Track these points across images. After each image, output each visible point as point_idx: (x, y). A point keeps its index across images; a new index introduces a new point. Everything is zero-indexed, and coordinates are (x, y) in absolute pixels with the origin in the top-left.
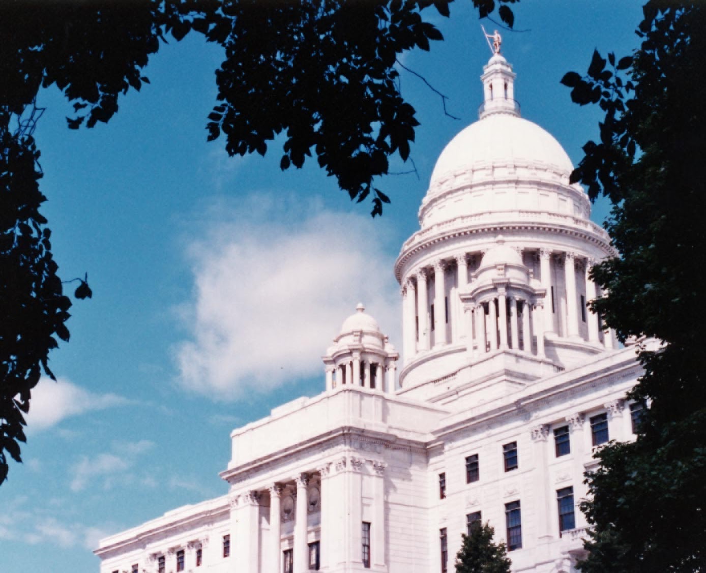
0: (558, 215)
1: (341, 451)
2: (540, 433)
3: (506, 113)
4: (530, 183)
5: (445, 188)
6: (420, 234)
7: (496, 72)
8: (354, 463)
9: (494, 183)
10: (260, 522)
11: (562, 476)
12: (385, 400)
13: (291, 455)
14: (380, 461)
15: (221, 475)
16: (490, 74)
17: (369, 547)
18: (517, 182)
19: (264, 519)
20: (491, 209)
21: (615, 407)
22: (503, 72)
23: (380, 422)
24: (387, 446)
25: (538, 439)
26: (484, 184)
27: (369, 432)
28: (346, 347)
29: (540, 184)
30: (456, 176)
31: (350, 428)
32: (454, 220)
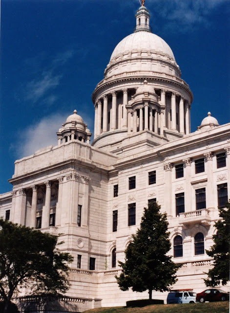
0: (170, 75)
1: (70, 171)
2: (168, 167)
3: (146, 31)
4: (157, 60)
5: (118, 60)
6: (106, 79)
7: (142, 13)
8: (76, 176)
9: (141, 59)
10: (26, 203)
11: (179, 187)
12: (91, 149)
13: (44, 172)
14: (88, 177)
15: (9, 181)
16: (139, 14)
17: (80, 217)
18: (152, 59)
19: (28, 202)
20: (139, 70)
21: (209, 155)
22: (145, 13)
23: (89, 159)
24: (91, 171)
25: (167, 170)
26: (137, 59)
27: (84, 163)
28: (69, 128)
29: (162, 61)
30: (124, 55)
31: (75, 160)
32: (123, 73)
